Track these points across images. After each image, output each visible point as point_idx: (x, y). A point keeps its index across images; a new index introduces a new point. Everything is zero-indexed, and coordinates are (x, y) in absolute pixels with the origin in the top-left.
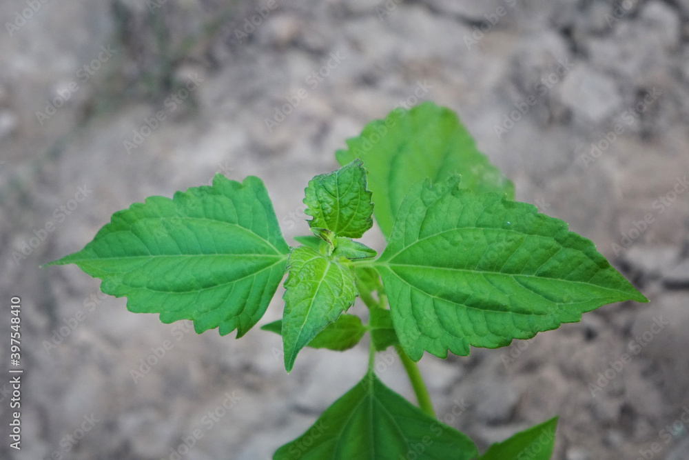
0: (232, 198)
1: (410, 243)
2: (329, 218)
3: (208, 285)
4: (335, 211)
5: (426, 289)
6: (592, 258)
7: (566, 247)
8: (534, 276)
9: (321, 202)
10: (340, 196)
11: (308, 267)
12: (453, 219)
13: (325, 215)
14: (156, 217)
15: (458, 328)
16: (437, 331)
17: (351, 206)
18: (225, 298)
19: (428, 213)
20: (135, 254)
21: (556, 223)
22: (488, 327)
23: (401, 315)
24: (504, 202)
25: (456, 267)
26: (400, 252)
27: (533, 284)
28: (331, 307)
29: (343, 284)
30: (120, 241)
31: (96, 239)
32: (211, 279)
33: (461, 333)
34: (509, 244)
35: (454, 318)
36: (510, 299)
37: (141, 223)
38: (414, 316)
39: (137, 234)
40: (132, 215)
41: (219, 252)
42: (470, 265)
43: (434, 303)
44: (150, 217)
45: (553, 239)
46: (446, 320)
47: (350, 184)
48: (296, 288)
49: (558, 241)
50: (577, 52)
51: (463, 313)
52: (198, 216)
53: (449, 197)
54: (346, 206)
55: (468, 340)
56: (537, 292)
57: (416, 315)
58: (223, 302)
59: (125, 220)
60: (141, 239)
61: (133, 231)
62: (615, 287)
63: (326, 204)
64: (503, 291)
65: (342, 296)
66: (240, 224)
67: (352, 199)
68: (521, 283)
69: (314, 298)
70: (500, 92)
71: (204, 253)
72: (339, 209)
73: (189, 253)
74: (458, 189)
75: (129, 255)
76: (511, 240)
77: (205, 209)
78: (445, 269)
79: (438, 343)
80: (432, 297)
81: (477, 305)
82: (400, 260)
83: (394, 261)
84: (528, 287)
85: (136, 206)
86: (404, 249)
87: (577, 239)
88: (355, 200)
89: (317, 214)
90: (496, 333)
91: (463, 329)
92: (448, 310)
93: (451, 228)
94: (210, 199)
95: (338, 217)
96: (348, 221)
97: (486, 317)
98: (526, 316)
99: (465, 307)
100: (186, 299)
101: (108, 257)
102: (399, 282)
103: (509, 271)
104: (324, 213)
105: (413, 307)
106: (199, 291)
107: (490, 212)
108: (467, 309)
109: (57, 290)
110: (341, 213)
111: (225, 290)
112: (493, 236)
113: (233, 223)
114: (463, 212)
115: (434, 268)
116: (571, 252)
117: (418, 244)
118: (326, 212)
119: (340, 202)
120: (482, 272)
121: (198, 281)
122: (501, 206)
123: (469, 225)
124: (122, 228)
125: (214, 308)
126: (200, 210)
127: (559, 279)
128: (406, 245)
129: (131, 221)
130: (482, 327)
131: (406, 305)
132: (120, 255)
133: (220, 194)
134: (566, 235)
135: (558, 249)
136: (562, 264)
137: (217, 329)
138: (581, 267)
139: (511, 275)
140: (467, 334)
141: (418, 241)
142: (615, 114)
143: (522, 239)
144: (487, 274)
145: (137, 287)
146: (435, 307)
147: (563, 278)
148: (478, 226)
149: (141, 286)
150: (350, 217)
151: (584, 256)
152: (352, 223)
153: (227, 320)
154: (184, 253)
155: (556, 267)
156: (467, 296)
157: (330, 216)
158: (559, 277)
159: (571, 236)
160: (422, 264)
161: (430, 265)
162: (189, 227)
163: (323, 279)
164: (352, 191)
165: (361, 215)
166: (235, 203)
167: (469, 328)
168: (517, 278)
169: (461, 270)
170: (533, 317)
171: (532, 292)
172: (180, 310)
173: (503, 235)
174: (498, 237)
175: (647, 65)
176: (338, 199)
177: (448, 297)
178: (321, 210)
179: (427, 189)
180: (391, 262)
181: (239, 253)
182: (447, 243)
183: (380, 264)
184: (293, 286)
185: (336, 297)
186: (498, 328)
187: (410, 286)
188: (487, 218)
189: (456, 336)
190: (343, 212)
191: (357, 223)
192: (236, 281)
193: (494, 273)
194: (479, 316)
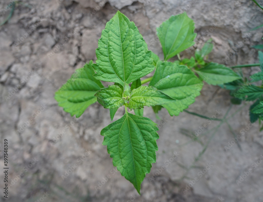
70: (35, 102)
175: (26, 69)
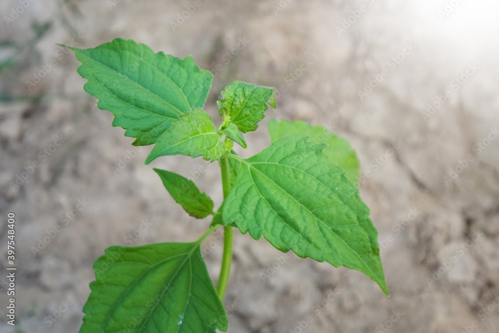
0: (189, 74)
1: (271, 162)
2: (233, 107)
3: (138, 106)
4: (240, 106)
5: (261, 189)
6: (371, 242)
7: (360, 225)
8: (330, 228)
9: (236, 95)
10: (248, 100)
11: (201, 121)
12: (307, 165)
13: (232, 105)
14: (139, 55)
15: (263, 223)
16: (250, 215)
17: (252, 110)
18: (142, 118)
19: (294, 153)
20: (112, 67)
21: (364, 207)
22: (281, 233)
23: (236, 194)
24: (343, 176)
25: (287, 192)
26: (262, 163)
27: (325, 230)
28: (197, 149)
29: (214, 146)
30: (109, 56)
31: (97, 48)
32: (143, 103)
33: (263, 225)
34: (328, 200)
35: (265, 215)
36: (306, 227)
37: (128, 53)
38: (243, 200)
39: (121, 58)
40: (126, 46)
41: (159, 96)
42: (297, 197)
43: (260, 200)
44: (135, 53)
45: (356, 215)
46: (260, 213)
47: (259, 96)
48: (185, 124)
49: (358, 218)
50: (467, 235)
51: (272, 217)
52: (162, 71)
53: (313, 153)
54: (248, 107)
55: (264, 231)
56: (324, 235)
57: (244, 200)
58: (140, 119)
59: (120, 45)
60: (121, 61)
61: (120, 55)
62: (373, 271)
63: (238, 98)
64: (305, 221)
65: (208, 151)
66: (182, 90)
67: (254, 105)
68: (319, 225)
69: (191, 138)
71: (150, 90)
72: (243, 107)
73: (142, 85)
74: (321, 151)
75: (108, 66)
76: (331, 198)
77: (169, 70)
78: (281, 188)
79: (245, 222)
80: (261, 196)
81: (283, 217)
82: (259, 167)
83: (255, 166)
84: (321, 230)
85: (132, 42)
86: (266, 163)
87: (370, 225)
88: (256, 107)
89: (228, 100)
90: (283, 239)
91: (265, 225)
92: (265, 210)
93: (301, 169)
94: (176, 66)
95: (239, 112)
96: (243, 118)
97: (284, 227)
98: (308, 243)
99: (276, 214)
100: (120, 104)
101: (96, 60)
102: (249, 177)
103: (317, 215)
104: (233, 103)
105: (245, 195)
106: (131, 106)
107: (330, 176)
108: (277, 216)
109: (69, 167)
110: (242, 110)
111: (147, 114)
112: (322, 189)
113: (180, 87)
114: (315, 165)
115: (275, 184)
116: (361, 230)
117: (275, 165)
118: (234, 103)
119: (247, 103)
120: (300, 204)
121: (135, 100)
122: (339, 177)
123: (312, 175)
124: (115, 49)
125: (132, 119)
126: (166, 68)
127: (343, 241)
128: (268, 161)
129: (123, 49)
130: (278, 232)
131: (242, 191)
132: (103, 63)
133: (184, 67)
134: (365, 218)
135: (355, 223)
136: (351, 233)
137: (126, 130)
138: (361, 243)
139: (317, 219)
140: (265, 228)
141: (277, 163)
142: (465, 285)
143: (338, 202)
144: (302, 207)
145: (98, 81)
146: (259, 203)
147: (346, 242)
148: (318, 178)
149: (101, 82)
150: (246, 116)
151: (367, 237)
152: (245, 121)
153: (134, 130)
154: (139, 83)
155: (346, 233)
156: (282, 209)
157: (235, 107)
158: (344, 240)
159: (368, 220)
160: (269, 178)
161: (273, 180)
162: (153, 72)
163: (205, 134)
164: (257, 100)
165: (253, 118)
166: (189, 78)
167: (270, 226)
168: (318, 222)
169: (289, 195)
170: (311, 246)
171: (322, 235)
172: (113, 107)
173: (328, 192)
174: (325, 191)
176: (246, 101)
177: (270, 202)
178: (232, 99)
179: (303, 141)
180: (252, 165)
181: (170, 103)
182: (292, 175)
183: (246, 163)
184: (184, 121)
185: (205, 148)
186: (287, 238)
187: (253, 183)
188: (326, 178)
189: (259, 226)
190: (244, 110)
191: (248, 122)
192: (156, 115)
193: (307, 210)
194: (280, 224)
